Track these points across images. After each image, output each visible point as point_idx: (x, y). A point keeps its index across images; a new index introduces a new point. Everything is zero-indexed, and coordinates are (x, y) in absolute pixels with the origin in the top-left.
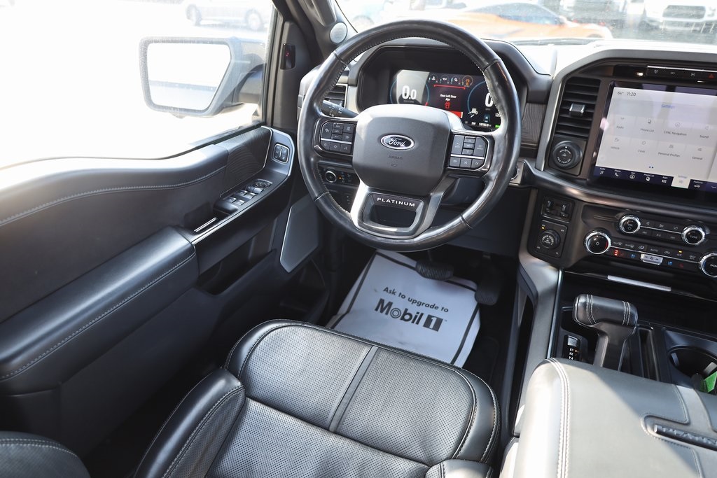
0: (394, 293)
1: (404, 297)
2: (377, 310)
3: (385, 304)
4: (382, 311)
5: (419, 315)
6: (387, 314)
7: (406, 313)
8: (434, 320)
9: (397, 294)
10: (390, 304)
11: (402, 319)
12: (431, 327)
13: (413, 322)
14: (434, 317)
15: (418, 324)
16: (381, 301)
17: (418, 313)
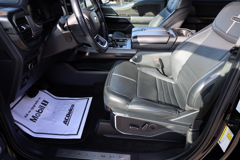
0: (28, 114)
1: (30, 111)
2: (35, 122)
3: (33, 118)
4: (36, 120)
5: (40, 107)
6: (38, 118)
7: (38, 111)
8: (43, 102)
9: (28, 113)
10: (33, 116)
11: (41, 113)
12: (47, 104)
13: (44, 109)
14: (42, 102)
15: (45, 108)
16: (31, 119)
17: (39, 107)
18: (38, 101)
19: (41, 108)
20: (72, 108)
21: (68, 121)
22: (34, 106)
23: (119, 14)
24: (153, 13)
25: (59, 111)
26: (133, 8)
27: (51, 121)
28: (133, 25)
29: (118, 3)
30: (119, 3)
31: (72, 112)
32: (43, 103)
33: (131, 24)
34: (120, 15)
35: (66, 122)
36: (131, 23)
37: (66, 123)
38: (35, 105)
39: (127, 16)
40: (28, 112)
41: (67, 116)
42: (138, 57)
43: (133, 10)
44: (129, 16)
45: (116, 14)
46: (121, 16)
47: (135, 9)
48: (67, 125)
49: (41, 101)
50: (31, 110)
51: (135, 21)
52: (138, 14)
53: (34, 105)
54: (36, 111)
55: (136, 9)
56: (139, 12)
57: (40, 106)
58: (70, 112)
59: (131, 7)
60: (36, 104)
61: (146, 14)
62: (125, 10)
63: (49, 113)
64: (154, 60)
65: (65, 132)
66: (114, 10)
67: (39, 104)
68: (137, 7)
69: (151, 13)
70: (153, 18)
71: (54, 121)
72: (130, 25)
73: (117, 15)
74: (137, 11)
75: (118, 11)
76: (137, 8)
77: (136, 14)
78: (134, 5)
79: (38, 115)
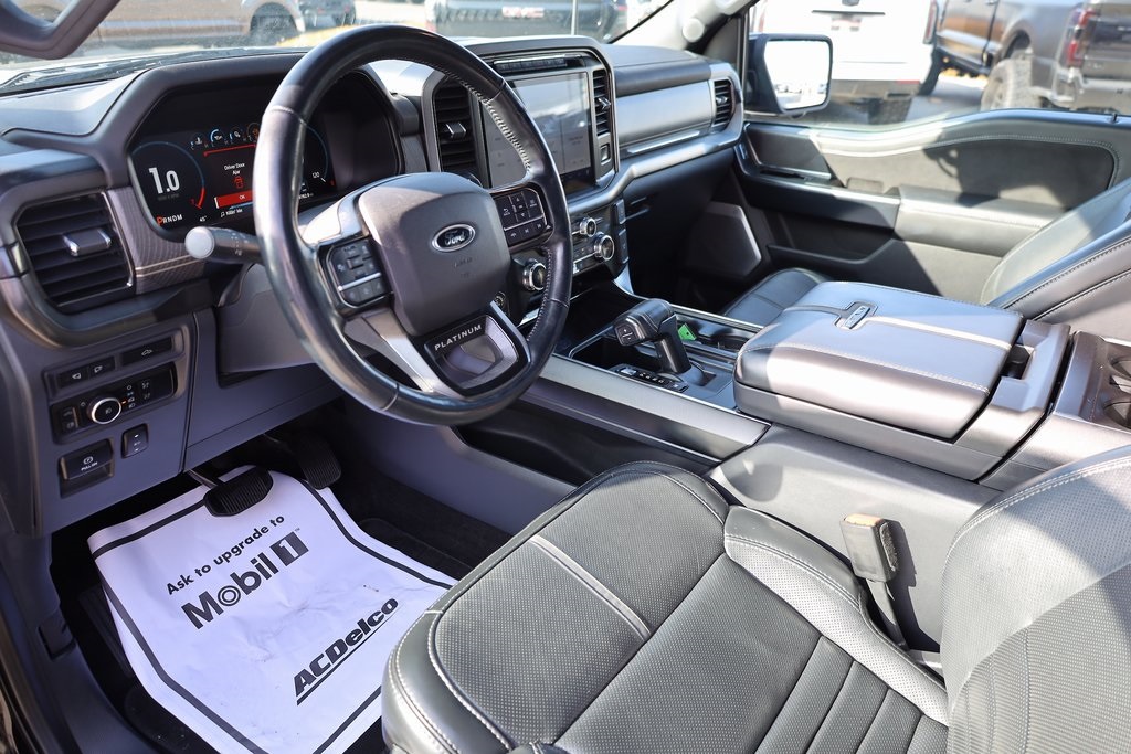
0: (188, 581)
1: (206, 569)
3: (198, 605)
5: (260, 561)
7: (240, 580)
8: (285, 544)
9: (194, 576)
10: (205, 598)
11: (248, 590)
12: (295, 554)
13: (268, 576)
14: (280, 542)
15: (275, 570)
16: (188, 609)
17: (254, 561)
18: (265, 530)
19: (259, 567)
20: (376, 618)
21: (319, 678)
22: (237, 550)
23: (842, 178)
24: (1057, 190)
25: (324, 609)
26: (934, 152)
27: (260, 647)
28: (911, 245)
29: (996, 88)
30: (1000, 90)
31: (365, 637)
32: (281, 545)
33: (898, 238)
34: (849, 180)
35: (306, 682)
36: (901, 235)
37: (305, 684)
38: (244, 544)
39: (886, 190)
40: (197, 571)
41: (330, 652)
42: (757, 468)
43: (931, 165)
44: (895, 192)
45: (828, 175)
46: (852, 185)
47: (942, 161)
48: (299, 702)
49: (277, 534)
50: (212, 565)
51: (922, 229)
52: (955, 187)
53: (241, 545)
54: (234, 576)
55: (951, 161)
56: (961, 178)
57: (262, 556)
58: (356, 632)
59: (919, 148)
60: (249, 541)
61: (1006, 195)
62: (883, 161)
63: (280, 603)
64: (852, 519)
65: (263, 734)
66: (824, 151)
67: (263, 546)
68: (961, 148)
69: (1041, 195)
70: (1041, 222)
71: (266, 653)
72: (892, 241)
73: (834, 181)
74: (953, 170)
75: (844, 159)
76: (954, 154)
77: (944, 188)
78: (939, 139)
79: (229, 596)
